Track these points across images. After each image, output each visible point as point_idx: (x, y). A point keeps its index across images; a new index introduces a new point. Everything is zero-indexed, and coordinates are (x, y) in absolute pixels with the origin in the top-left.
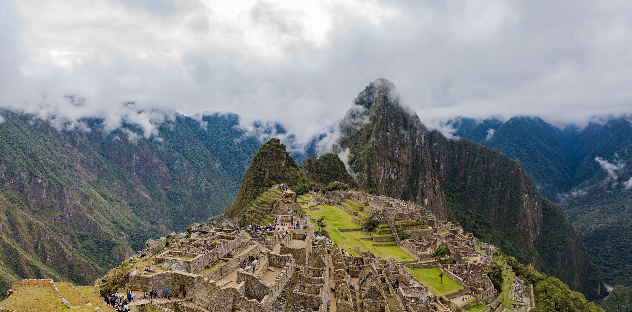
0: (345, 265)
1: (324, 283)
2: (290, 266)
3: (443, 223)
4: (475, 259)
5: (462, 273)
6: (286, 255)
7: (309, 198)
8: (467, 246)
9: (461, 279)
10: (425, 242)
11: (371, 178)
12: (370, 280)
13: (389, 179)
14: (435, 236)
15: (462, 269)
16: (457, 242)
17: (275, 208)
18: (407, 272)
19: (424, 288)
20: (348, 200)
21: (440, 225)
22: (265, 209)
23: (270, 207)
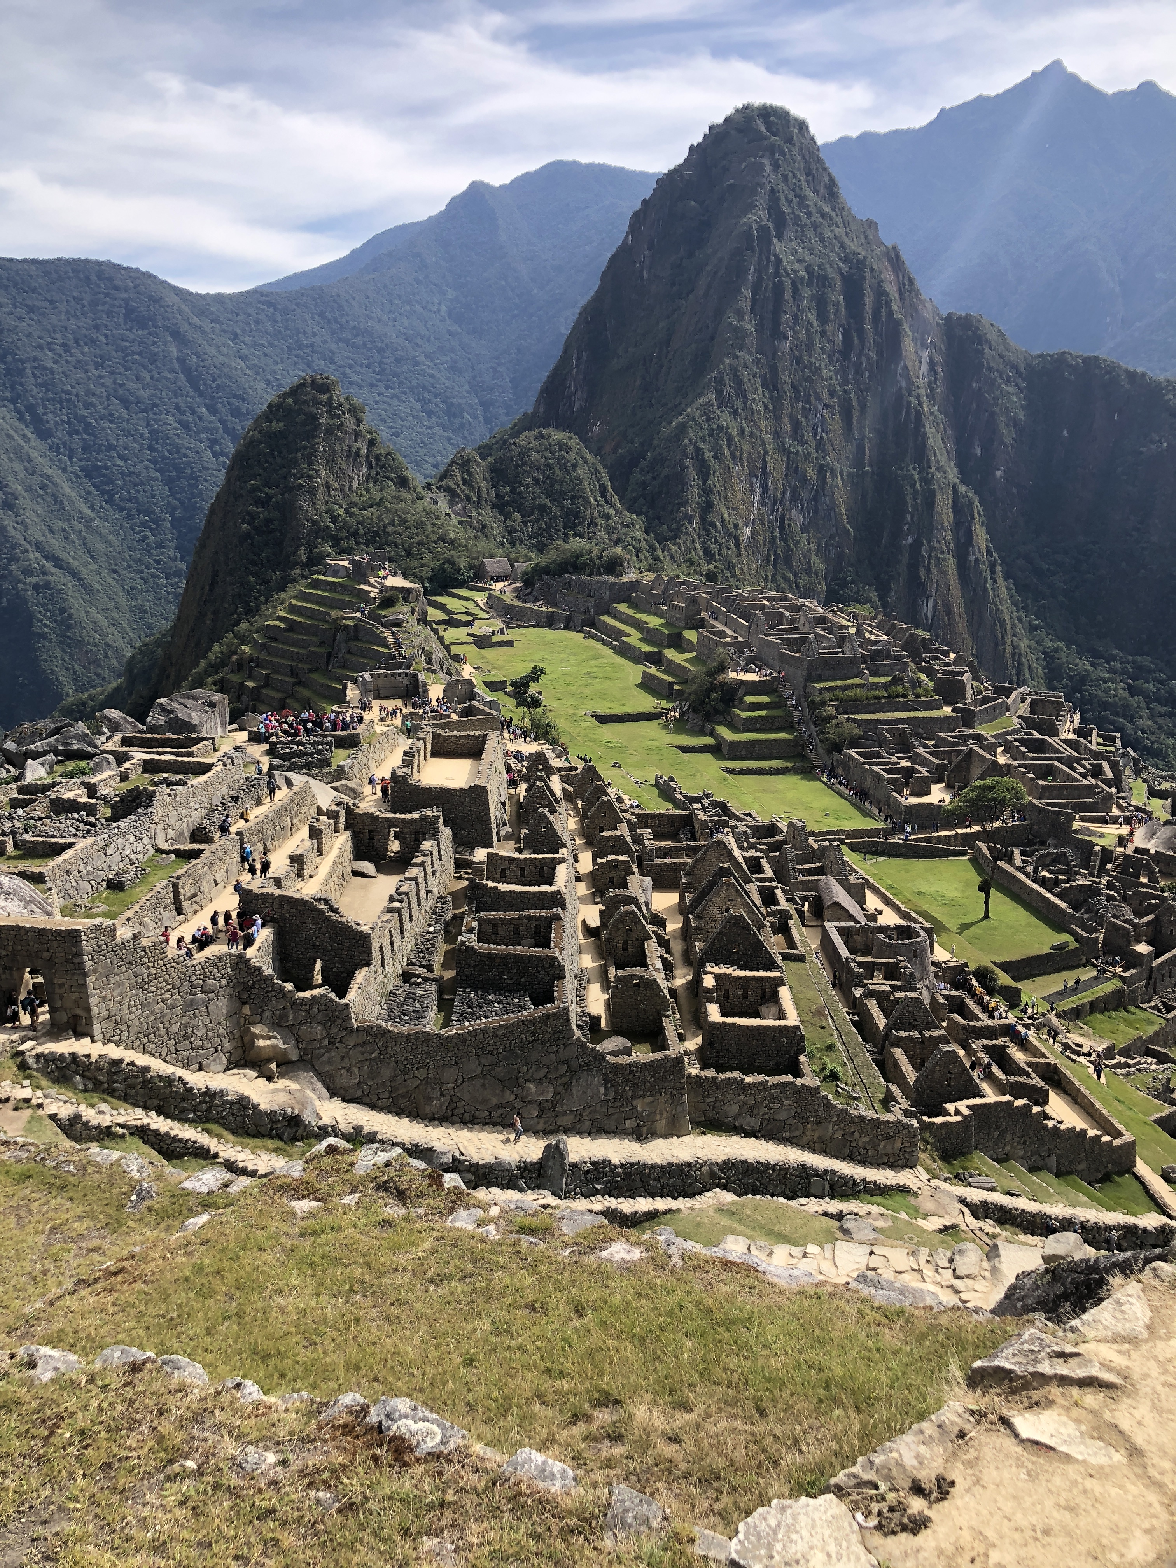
0: (629, 839)
1: (563, 907)
2: (436, 853)
3: (997, 691)
4: (1125, 830)
5: (1068, 882)
6: (416, 815)
7: (470, 605)
8: (1094, 781)
9: (1063, 905)
10: (924, 763)
11: (713, 524)
12: (723, 895)
13: (782, 527)
14: (965, 738)
15: (1068, 865)
16: (1055, 762)
17: (343, 645)
18: (853, 870)
19: (922, 932)
20: (623, 607)
21: (986, 700)
22: (302, 651)
23: (322, 644)
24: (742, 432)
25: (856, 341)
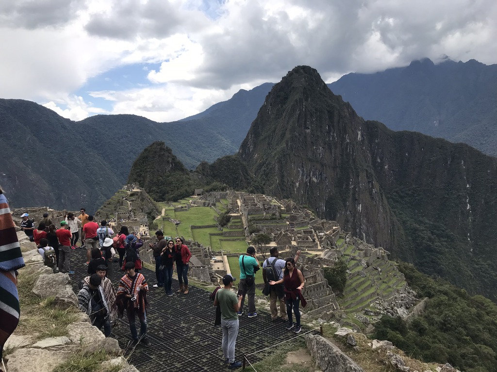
4: (318, 253)
7: (187, 202)
13: (310, 183)
16: (308, 236)
21: (301, 221)
24: (295, 155)
25: (332, 129)
